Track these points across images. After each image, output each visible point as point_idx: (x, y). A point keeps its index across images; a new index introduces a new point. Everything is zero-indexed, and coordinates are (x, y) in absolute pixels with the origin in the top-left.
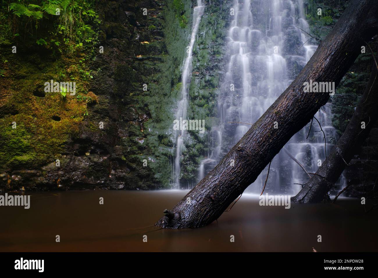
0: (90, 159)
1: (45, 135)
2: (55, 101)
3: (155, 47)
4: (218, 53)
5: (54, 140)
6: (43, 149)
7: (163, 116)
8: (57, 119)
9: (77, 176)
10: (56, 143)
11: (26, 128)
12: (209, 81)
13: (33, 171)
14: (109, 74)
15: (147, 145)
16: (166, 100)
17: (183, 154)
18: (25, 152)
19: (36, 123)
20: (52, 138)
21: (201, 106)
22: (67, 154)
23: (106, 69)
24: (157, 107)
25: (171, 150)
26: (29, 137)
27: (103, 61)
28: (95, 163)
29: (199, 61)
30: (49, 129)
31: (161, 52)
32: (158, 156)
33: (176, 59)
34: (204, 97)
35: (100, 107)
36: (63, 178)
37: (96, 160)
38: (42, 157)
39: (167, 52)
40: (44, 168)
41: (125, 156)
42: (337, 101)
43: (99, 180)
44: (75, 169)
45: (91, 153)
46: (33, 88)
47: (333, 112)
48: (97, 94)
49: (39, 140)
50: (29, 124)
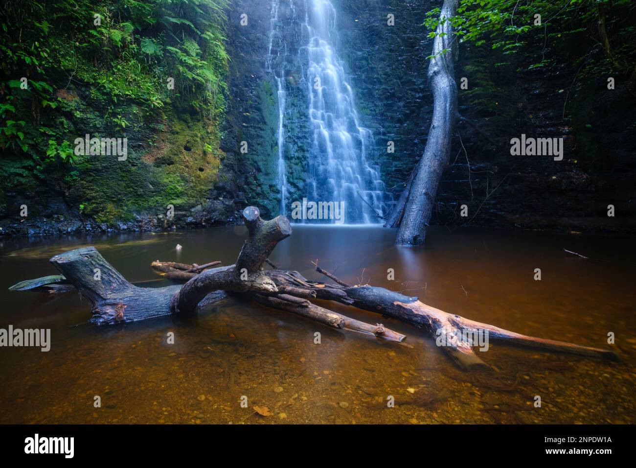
0: (223, 202)
1: (196, 183)
2: (199, 155)
3: (254, 118)
4: (305, 127)
5: (202, 187)
6: (193, 194)
7: (269, 171)
8: (201, 170)
9: (216, 216)
10: (204, 189)
11: (181, 177)
12: (301, 146)
13: (184, 213)
14: (233, 136)
15: (262, 192)
16: (269, 158)
17: (287, 198)
18: (178, 197)
19: (188, 173)
20: (201, 185)
21: (297, 164)
22: (209, 199)
23: (231, 132)
24: (264, 164)
25: (279, 196)
26: (183, 184)
27: (230, 125)
28: (227, 205)
29: (289, 131)
30: (198, 178)
31: (260, 123)
32: (271, 200)
33: (272, 128)
34: (298, 158)
35: (228, 162)
36: (207, 218)
37: (227, 203)
38: (192, 201)
39: (265, 123)
40: (193, 210)
41: (247, 200)
42: (382, 165)
43: (228, 218)
44: (214, 211)
45: (223, 198)
46: (184, 143)
47: (381, 171)
48: (224, 151)
49: (191, 187)
50: (183, 173)
